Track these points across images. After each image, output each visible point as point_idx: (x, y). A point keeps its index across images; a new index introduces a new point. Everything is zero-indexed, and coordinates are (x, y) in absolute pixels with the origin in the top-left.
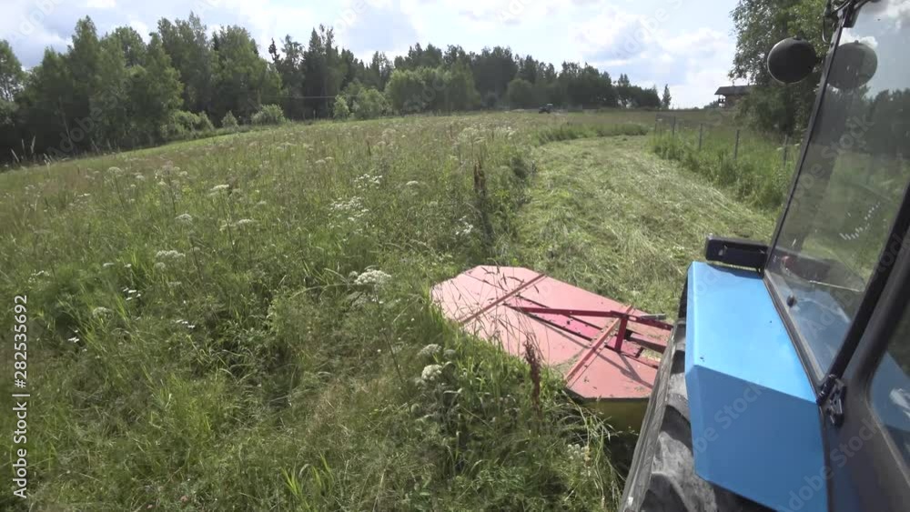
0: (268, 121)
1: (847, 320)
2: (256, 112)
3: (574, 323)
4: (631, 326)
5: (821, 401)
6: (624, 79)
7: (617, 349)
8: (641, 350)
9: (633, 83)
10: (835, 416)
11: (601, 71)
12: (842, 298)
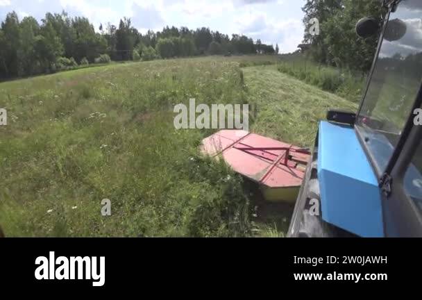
0: (104, 62)
1: (392, 148)
2: (97, 57)
3: (265, 154)
4: (291, 153)
5: (381, 186)
6: (259, 41)
7: (286, 164)
8: (296, 165)
9: (263, 43)
10: (387, 192)
11: (249, 38)
12: (390, 137)
